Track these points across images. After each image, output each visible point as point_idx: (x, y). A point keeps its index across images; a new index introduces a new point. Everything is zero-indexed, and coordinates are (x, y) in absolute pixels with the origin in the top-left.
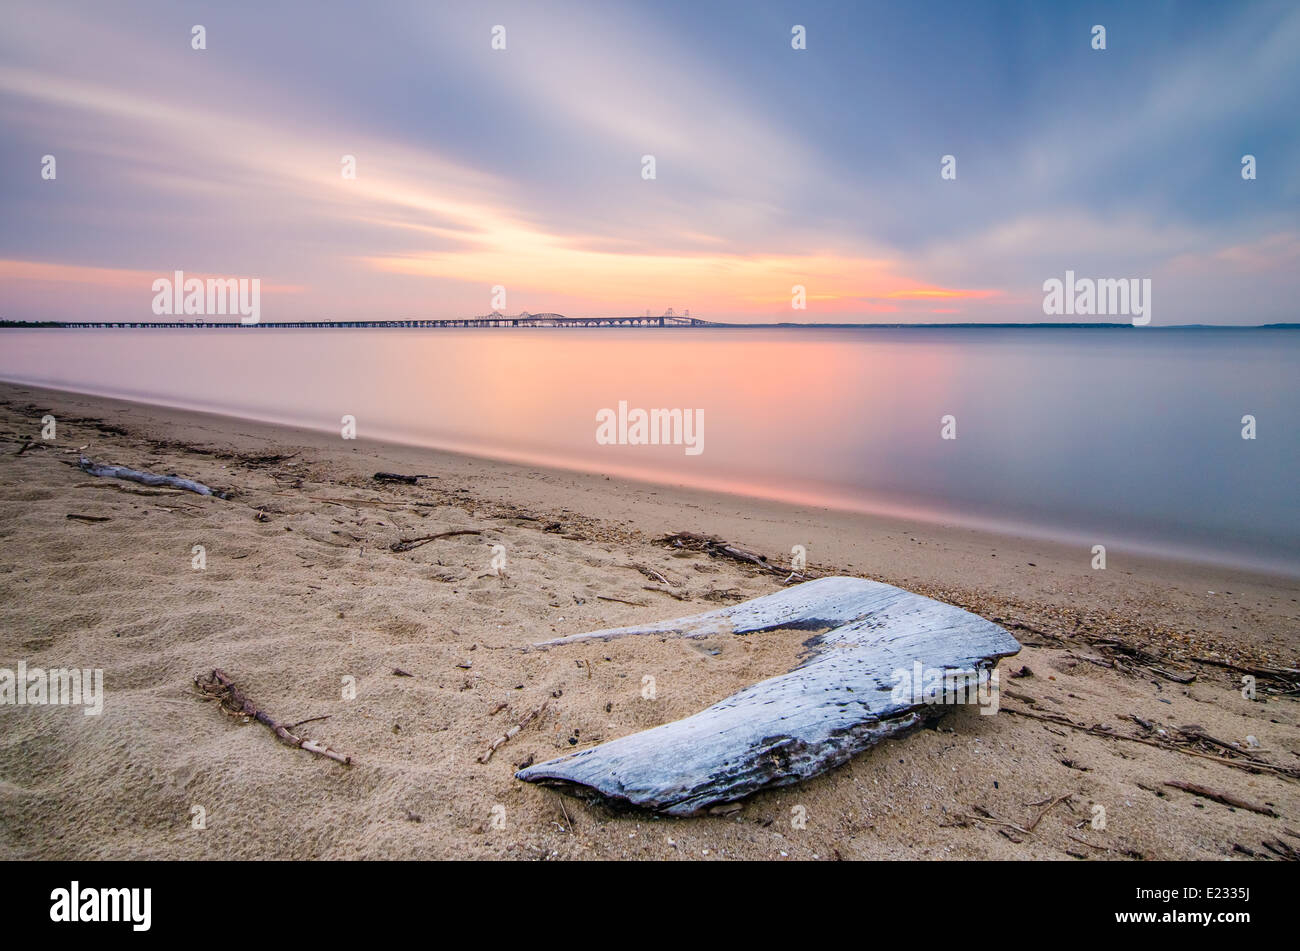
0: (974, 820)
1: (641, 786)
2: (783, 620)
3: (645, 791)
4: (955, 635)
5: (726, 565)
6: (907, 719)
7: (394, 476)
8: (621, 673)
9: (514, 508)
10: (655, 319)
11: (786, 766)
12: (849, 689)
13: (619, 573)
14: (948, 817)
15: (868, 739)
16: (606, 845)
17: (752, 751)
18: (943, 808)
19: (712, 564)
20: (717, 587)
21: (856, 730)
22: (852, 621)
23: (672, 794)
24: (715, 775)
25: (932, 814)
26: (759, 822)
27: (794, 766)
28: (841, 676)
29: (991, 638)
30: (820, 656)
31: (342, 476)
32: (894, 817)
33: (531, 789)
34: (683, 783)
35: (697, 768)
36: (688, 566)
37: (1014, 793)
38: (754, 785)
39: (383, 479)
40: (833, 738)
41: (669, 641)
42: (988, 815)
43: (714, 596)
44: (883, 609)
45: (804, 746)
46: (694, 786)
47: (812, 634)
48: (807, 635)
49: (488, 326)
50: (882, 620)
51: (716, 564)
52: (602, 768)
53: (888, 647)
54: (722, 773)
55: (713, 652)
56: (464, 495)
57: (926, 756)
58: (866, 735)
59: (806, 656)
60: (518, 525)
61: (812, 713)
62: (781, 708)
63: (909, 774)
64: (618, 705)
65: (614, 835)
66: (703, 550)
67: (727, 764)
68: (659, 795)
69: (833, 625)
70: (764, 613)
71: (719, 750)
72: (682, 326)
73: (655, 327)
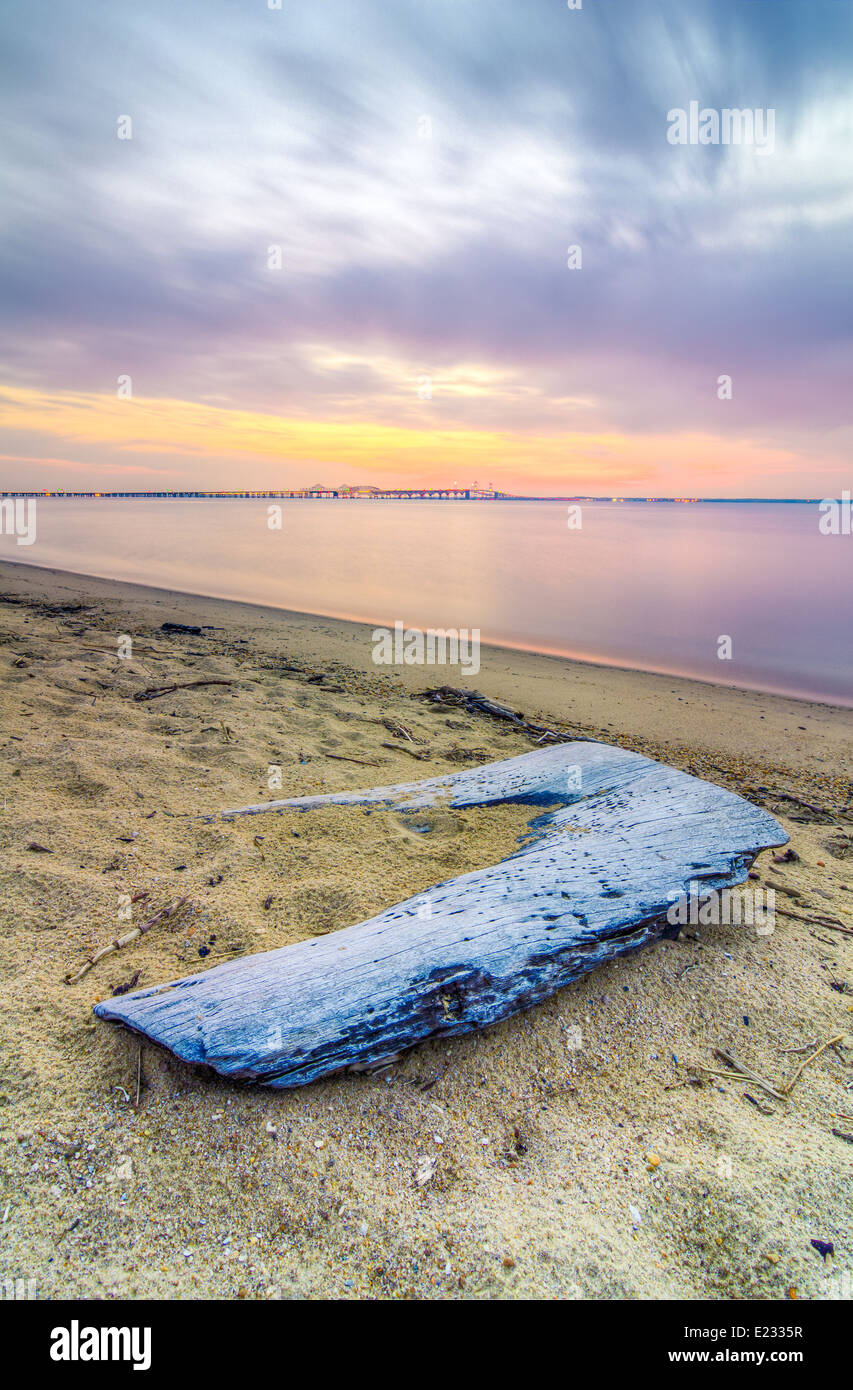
0: (713, 1076)
1: (232, 1050)
2: (510, 793)
3: (237, 1057)
4: (708, 821)
5: (481, 721)
6: (637, 937)
7: (180, 627)
8: (303, 854)
9: (285, 659)
10: (462, 492)
11: (459, 1011)
12: (565, 895)
13: (362, 729)
14: (678, 1070)
15: (581, 966)
16: (173, 1132)
17: (412, 989)
18: (674, 1058)
19: (468, 720)
20: (463, 745)
21: (565, 956)
22: (590, 797)
23: (279, 1061)
24: (350, 1028)
25: (658, 1067)
26: (417, 1083)
27: (471, 1009)
28: (558, 875)
29: (754, 827)
30: (544, 842)
31: (132, 626)
32: (604, 1075)
33: (106, 1033)
34: (298, 1043)
35: (325, 1020)
36: (439, 722)
37: (768, 1033)
38: (408, 1040)
39: (170, 628)
40: (531, 968)
41: (376, 814)
42: (730, 1064)
43: (457, 757)
44: (628, 784)
45: (488, 981)
46: (316, 1046)
47: (542, 810)
48: (535, 811)
49: (311, 497)
50: (625, 797)
51: (470, 720)
52: (191, 1015)
53: (625, 835)
54: (362, 1025)
55: (422, 829)
56: (242, 646)
57: (659, 978)
58: (577, 962)
59: (527, 840)
60: (282, 677)
61: (509, 930)
62: (469, 923)
63: (634, 1006)
64: (281, 900)
65: (191, 1116)
66: (461, 705)
67: (371, 1011)
68: (258, 1063)
69: (567, 800)
70: (491, 783)
71: (364, 989)
72: (486, 499)
73: (461, 499)
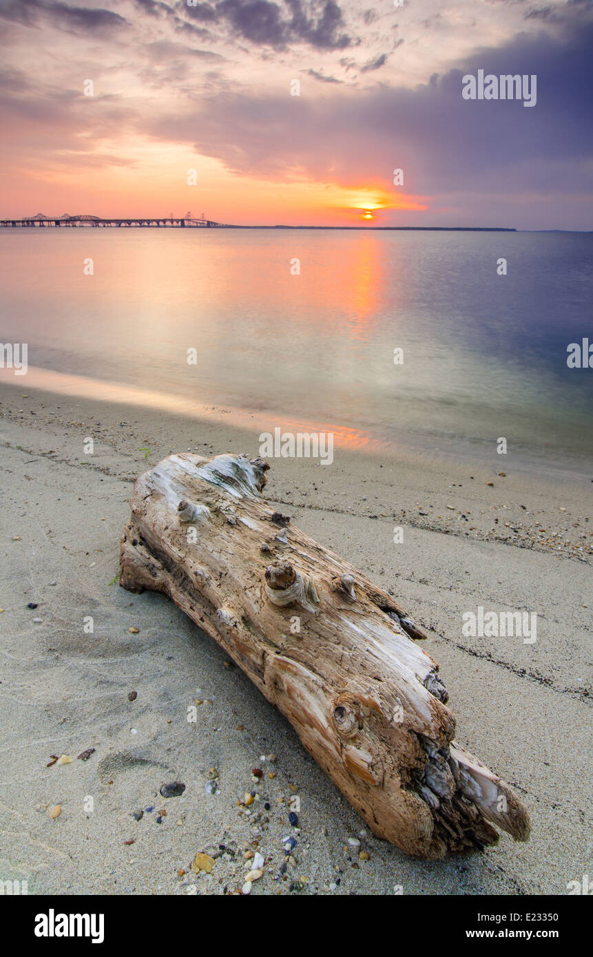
10: (177, 221)
72: (199, 227)
73: (177, 227)
